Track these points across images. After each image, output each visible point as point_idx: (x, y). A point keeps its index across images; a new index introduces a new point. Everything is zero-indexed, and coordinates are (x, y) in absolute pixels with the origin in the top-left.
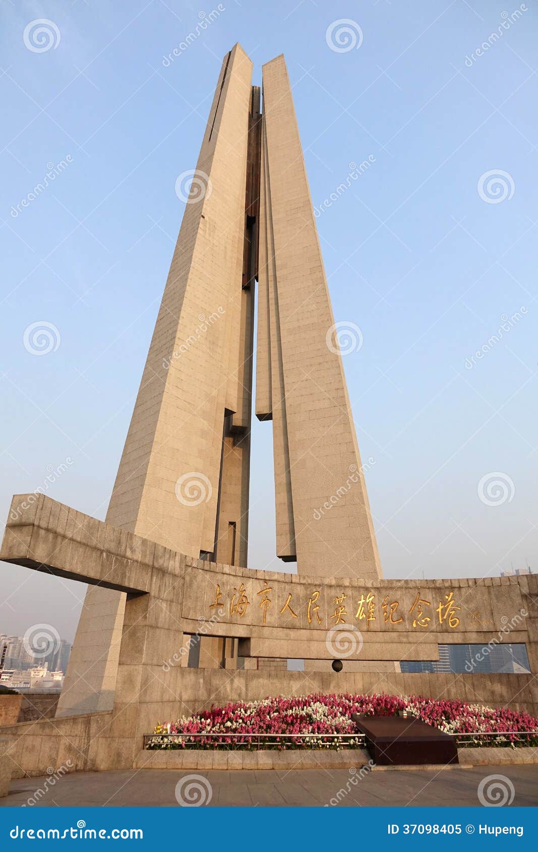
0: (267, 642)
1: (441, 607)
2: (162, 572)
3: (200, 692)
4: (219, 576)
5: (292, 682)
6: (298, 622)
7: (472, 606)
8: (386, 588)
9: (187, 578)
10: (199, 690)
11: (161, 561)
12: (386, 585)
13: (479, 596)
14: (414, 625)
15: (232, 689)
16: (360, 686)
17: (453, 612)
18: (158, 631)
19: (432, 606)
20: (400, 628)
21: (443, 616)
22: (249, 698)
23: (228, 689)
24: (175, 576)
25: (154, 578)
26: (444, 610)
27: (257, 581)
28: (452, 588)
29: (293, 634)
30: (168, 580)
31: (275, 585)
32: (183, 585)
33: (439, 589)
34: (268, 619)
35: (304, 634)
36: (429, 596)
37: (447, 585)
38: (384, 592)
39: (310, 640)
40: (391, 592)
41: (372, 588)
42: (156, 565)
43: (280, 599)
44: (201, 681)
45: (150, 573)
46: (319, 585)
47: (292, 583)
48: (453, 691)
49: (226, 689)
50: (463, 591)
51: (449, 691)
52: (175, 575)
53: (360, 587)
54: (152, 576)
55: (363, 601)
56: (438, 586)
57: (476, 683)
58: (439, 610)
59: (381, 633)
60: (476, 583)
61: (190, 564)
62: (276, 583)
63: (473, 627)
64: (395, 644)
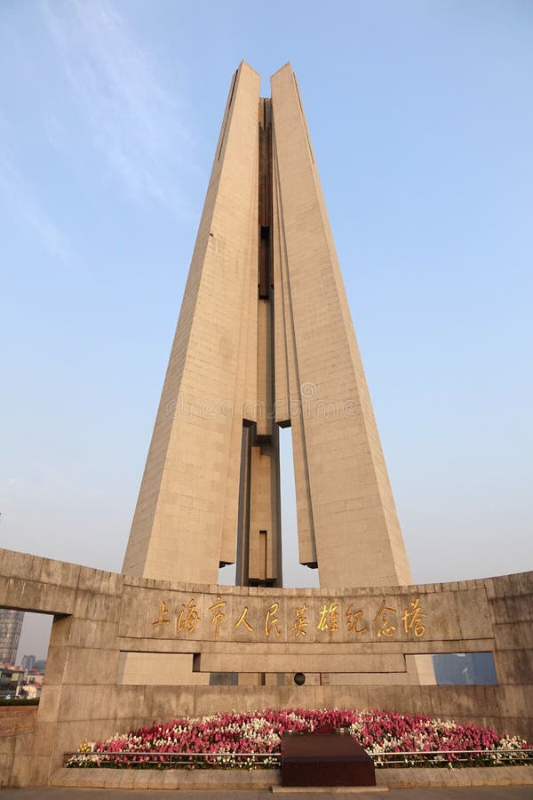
0: (219, 657)
1: (407, 615)
2: (92, 593)
3: (140, 709)
4: (165, 593)
5: (246, 697)
6: (254, 636)
7: (438, 613)
8: (350, 597)
9: (126, 597)
10: (138, 707)
11: (89, 583)
12: (350, 593)
13: (445, 601)
14: (379, 635)
15: (177, 706)
16: (320, 700)
17: (419, 620)
18: (84, 652)
19: (397, 614)
20: (363, 638)
21: (409, 624)
22: (197, 714)
23: (174, 706)
24: (108, 596)
25: (79, 601)
26: (410, 618)
27: (209, 596)
28: (418, 594)
29: (248, 648)
30: (99, 601)
31: (230, 599)
32: (120, 604)
33: (405, 595)
34: (221, 633)
35: (262, 647)
36: (394, 603)
37: (413, 591)
38: (348, 602)
39: (266, 654)
40: (354, 601)
41: (336, 597)
42: (82, 587)
43: (235, 613)
44: (142, 698)
45: (73, 596)
46: (279, 597)
47: (248, 595)
48: (419, 704)
49: (171, 706)
50: (429, 597)
51: (414, 705)
52: (110, 596)
53: (322, 597)
54: (76, 598)
55: (325, 611)
56: (404, 592)
57: (443, 696)
58: (405, 618)
59: (344, 644)
60: (442, 588)
61: (129, 583)
62: (230, 597)
63: (439, 635)
64: (359, 656)
